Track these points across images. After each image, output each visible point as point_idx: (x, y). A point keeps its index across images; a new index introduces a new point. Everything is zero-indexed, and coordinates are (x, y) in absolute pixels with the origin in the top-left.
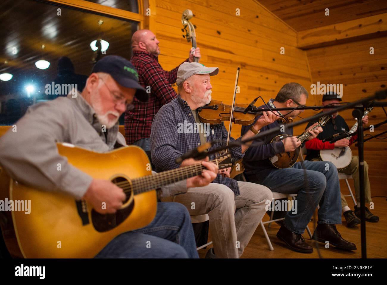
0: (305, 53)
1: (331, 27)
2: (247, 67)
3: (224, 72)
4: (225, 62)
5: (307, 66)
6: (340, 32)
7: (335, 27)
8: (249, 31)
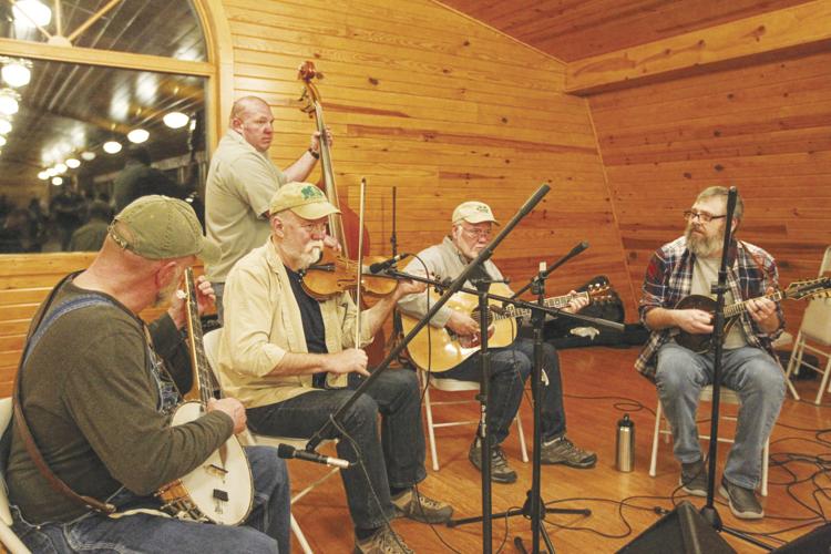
0: (586, 101)
1: (620, 54)
2: (437, 139)
3: (385, 150)
4: (387, 134)
5: (590, 125)
6: (633, 65)
7: (626, 55)
8: (445, 71)
